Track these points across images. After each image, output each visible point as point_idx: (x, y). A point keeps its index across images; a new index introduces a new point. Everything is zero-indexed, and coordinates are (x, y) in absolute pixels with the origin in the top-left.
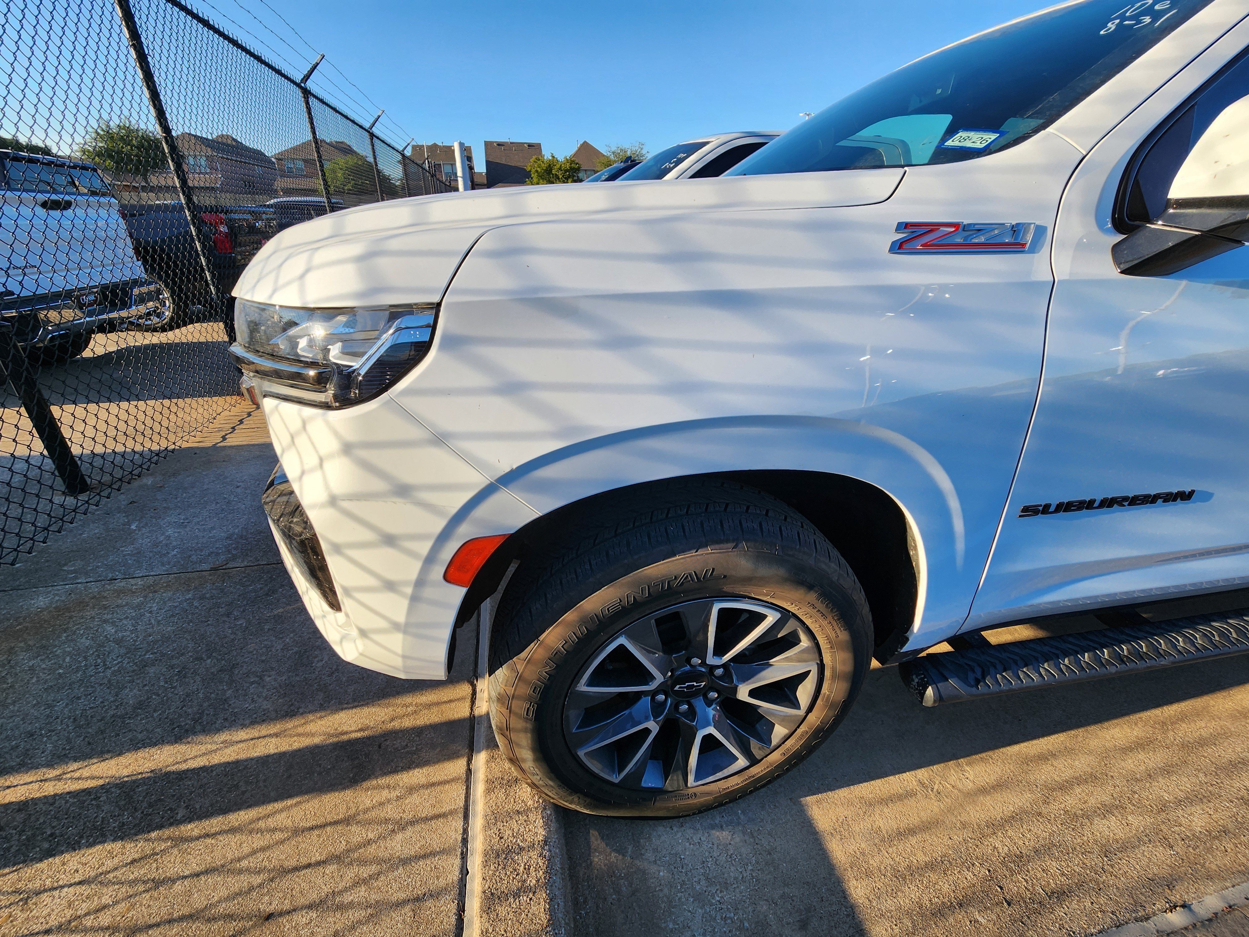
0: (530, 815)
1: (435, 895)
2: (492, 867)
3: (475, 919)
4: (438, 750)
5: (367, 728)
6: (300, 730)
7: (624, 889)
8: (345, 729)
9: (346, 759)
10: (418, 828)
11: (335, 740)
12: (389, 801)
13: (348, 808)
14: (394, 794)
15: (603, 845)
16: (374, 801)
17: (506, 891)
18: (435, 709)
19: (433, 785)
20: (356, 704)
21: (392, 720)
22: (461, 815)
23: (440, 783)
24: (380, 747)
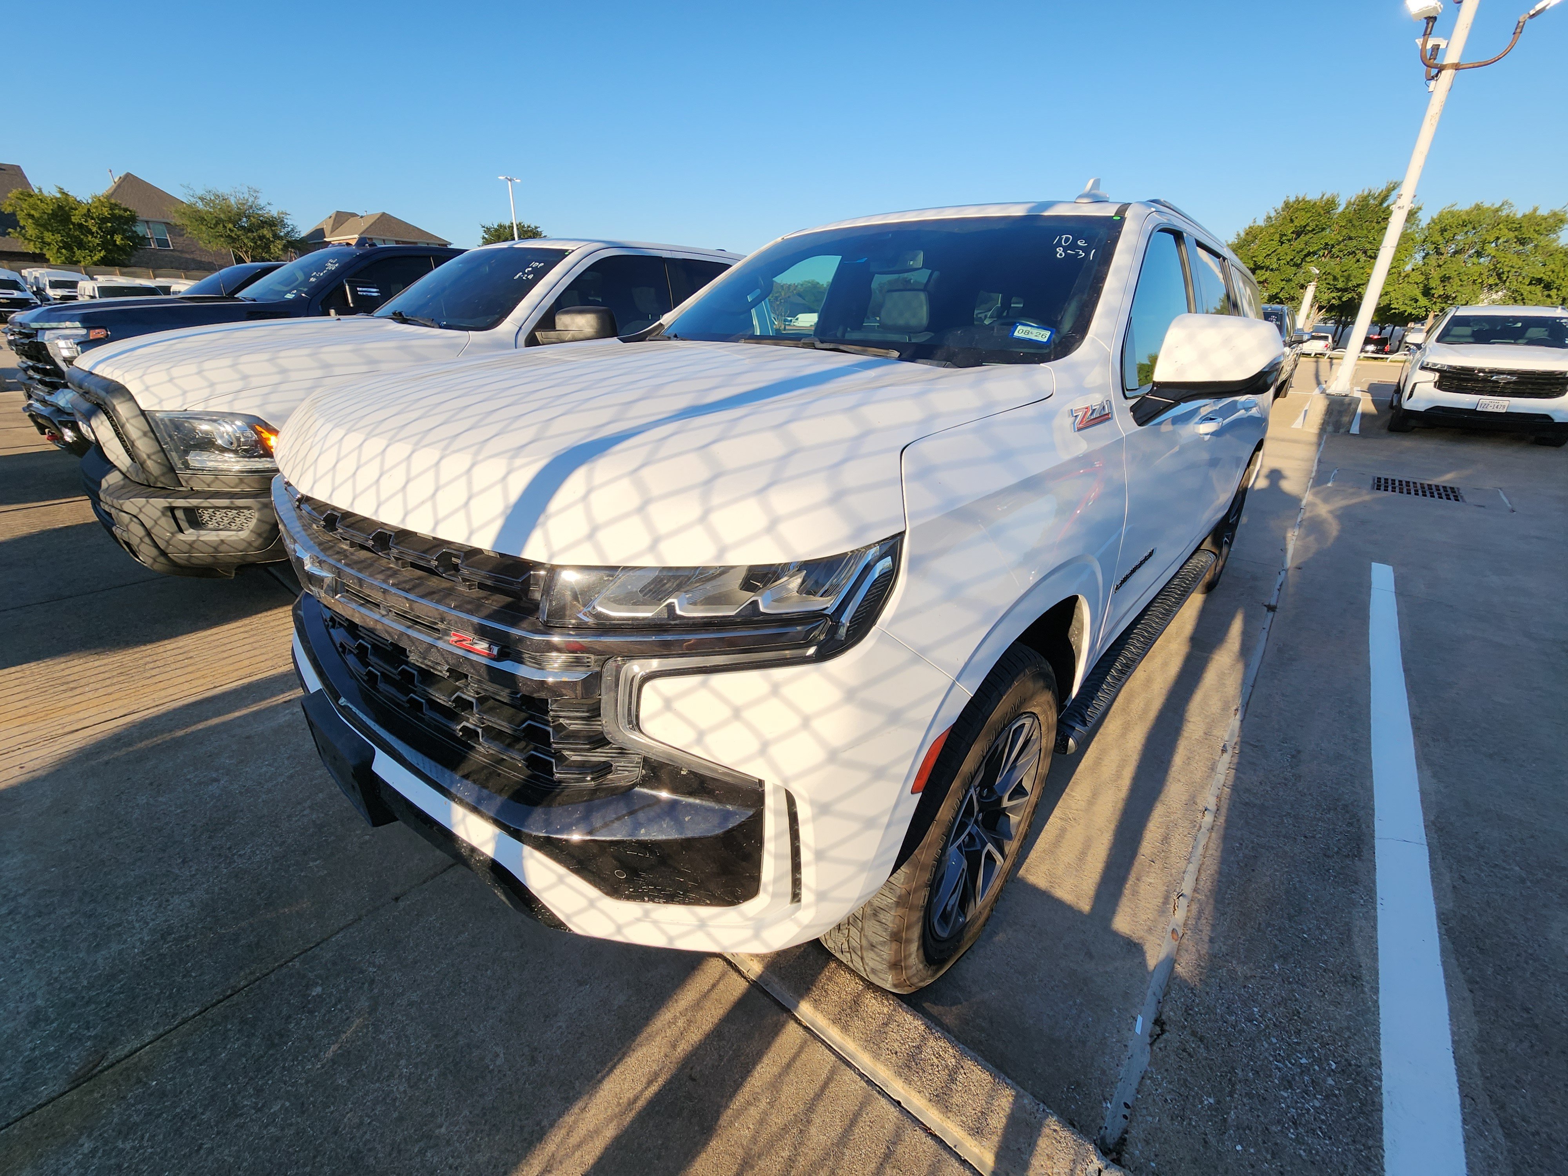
0: (897, 1018)
1: (897, 1138)
2: (916, 1079)
3: (944, 1124)
4: (757, 1036)
5: (656, 1075)
6: (573, 1140)
7: (983, 1024)
8: (630, 1095)
9: (670, 1121)
10: (820, 1109)
11: (632, 1115)
12: (765, 1113)
13: (733, 1155)
14: (763, 1104)
15: (941, 1008)
16: (751, 1126)
17: (944, 1085)
18: (708, 1004)
19: (789, 1065)
20: (610, 1064)
21: (674, 1047)
22: (844, 1067)
23: (794, 1059)
24: (694, 1080)
